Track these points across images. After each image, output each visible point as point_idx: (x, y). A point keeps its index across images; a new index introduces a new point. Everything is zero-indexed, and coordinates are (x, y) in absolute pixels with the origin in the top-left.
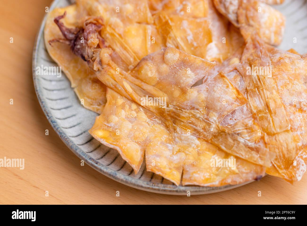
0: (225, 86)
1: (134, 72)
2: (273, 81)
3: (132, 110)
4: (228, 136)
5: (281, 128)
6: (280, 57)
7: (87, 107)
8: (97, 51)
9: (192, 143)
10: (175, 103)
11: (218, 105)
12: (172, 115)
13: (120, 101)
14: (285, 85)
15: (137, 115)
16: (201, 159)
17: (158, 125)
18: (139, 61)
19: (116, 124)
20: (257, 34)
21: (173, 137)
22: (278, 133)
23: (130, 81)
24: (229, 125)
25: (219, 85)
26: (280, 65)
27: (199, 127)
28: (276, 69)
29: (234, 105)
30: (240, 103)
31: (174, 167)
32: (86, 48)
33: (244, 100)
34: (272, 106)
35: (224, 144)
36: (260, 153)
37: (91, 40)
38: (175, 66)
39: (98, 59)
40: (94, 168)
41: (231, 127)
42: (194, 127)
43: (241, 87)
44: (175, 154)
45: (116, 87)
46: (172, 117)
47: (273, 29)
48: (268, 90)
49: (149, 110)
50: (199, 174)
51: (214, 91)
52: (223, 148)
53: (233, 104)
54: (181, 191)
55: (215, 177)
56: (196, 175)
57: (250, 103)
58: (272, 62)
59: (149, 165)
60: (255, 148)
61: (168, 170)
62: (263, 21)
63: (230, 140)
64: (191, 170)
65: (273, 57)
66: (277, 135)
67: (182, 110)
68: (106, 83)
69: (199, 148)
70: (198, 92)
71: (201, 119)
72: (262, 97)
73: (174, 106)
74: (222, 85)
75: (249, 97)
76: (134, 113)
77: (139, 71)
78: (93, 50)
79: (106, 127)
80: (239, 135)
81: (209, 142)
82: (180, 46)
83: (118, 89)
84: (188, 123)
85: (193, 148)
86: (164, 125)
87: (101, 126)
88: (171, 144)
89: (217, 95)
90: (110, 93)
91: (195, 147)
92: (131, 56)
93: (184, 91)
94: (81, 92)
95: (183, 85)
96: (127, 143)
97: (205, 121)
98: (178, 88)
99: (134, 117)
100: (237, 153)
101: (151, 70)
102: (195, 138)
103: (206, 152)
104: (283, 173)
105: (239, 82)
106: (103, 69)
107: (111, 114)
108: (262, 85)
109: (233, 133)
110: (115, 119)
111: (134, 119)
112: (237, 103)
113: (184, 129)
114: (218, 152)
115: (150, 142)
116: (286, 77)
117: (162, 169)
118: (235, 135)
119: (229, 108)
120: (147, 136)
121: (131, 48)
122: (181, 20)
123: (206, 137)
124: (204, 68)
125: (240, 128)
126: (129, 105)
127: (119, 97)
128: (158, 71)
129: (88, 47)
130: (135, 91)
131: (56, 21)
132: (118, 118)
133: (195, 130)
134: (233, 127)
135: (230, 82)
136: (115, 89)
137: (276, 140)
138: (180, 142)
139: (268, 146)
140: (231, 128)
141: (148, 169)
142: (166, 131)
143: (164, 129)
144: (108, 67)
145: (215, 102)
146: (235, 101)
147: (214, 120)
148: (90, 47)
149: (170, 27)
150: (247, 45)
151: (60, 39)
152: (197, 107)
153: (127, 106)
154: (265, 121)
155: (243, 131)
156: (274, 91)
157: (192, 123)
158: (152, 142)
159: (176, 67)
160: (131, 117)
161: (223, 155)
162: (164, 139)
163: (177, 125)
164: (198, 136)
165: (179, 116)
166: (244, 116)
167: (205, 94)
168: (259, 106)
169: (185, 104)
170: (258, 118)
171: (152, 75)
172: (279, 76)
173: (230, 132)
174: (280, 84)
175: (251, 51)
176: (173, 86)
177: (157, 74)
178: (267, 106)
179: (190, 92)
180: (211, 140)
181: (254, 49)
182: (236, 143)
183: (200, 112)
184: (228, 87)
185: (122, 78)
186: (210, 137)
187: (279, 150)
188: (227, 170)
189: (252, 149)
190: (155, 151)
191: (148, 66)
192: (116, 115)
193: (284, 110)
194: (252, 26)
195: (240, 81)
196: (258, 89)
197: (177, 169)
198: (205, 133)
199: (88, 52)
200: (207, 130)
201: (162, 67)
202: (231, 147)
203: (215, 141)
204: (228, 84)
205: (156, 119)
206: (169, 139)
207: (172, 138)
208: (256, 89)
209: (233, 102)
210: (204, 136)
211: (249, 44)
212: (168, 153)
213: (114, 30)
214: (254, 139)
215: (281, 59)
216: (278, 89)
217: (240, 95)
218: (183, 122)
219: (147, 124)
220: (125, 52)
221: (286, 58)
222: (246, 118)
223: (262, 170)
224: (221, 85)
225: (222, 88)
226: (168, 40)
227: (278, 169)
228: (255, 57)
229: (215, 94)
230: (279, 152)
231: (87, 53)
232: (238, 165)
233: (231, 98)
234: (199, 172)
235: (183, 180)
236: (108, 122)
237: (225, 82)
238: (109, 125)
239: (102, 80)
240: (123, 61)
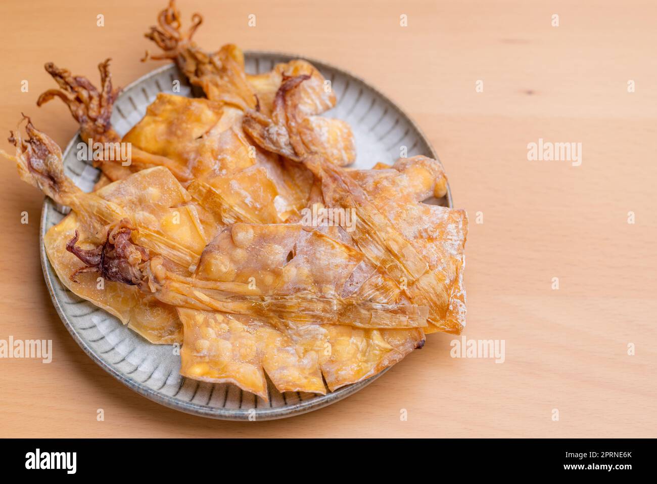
0: (329, 247)
1: (200, 274)
2: (382, 217)
3: (220, 323)
4: (359, 308)
5: (418, 272)
6: (374, 182)
7: (157, 343)
8: (144, 266)
9: (317, 334)
10: (271, 293)
11: (331, 274)
12: (274, 308)
13: (200, 317)
14: (398, 216)
15: (230, 327)
16: (338, 349)
17: (262, 329)
18: (199, 257)
19: (210, 350)
20: (327, 160)
21: (289, 336)
22: (418, 280)
23: (201, 288)
24: (354, 294)
25: (321, 249)
26: (380, 192)
27: (317, 310)
28: (377, 199)
29: (350, 266)
30: (357, 261)
31: (310, 374)
32: (129, 269)
33: (359, 256)
34: (395, 248)
35: (358, 320)
36: (407, 313)
37: (132, 257)
38: (253, 246)
39: (151, 277)
40: (211, 417)
41: (357, 295)
42: (311, 313)
43: (344, 239)
44: (302, 357)
45: (187, 303)
46: (274, 311)
47: (341, 145)
48: (382, 231)
49: (240, 314)
50: (345, 370)
51: (317, 258)
52: (359, 324)
53: (348, 265)
54: (331, 400)
55: (366, 365)
56: (343, 373)
57: (367, 255)
58: (368, 192)
59: (279, 385)
60: (399, 309)
61: (304, 381)
62: (323, 139)
63: (363, 312)
64: (332, 369)
65: (365, 184)
66: (417, 283)
67: (285, 299)
68: (173, 303)
69: (329, 337)
70: (296, 267)
71: (314, 300)
72: (377, 243)
73: (271, 296)
74: (325, 247)
75: (361, 249)
76: (224, 325)
77: (207, 270)
78: (138, 268)
79: (199, 358)
80: (373, 301)
81: (337, 325)
82: (240, 216)
83: (191, 304)
84: (301, 311)
85: (321, 340)
86: (268, 326)
87: (192, 361)
88: (291, 346)
89: (324, 262)
90: (183, 314)
91: (323, 337)
92: (186, 254)
93: (277, 274)
94: (139, 325)
95: (273, 266)
96: (238, 369)
97: (321, 301)
98: (267, 273)
99: (227, 330)
100: (379, 325)
101: (223, 263)
102: (318, 326)
103: (339, 338)
104: (441, 325)
105: (339, 234)
106: (161, 286)
107: (197, 339)
108: (372, 228)
109: (363, 301)
110: (204, 344)
111: (228, 333)
112: (352, 263)
113: (298, 321)
114: (354, 332)
115: (264, 355)
116: (394, 204)
117: (297, 383)
118: (367, 304)
119: (345, 272)
120: (255, 349)
121: (180, 244)
122: (227, 181)
123: (331, 320)
124: (292, 234)
125: (369, 293)
126: (213, 318)
127: (196, 314)
128: (233, 260)
129: (131, 266)
130: (212, 298)
131: (70, 248)
132: (208, 341)
133: (313, 316)
134: (360, 293)
135: (333, 241)
136: (188, 305)
137: (418, 288)
138: (301, 339)
139: (414, 301)
140: (358, 297)
141: (281, 389)
142: (274, 332)
143: (272, 330)
144: (168, 282)
145: (324, 272)
146: (349, 261)
147: (332, 295)
148: (133, 265)
149: (219, 197)
150: (323, 181)
151: (83, 269)
152: (302, 286)
153: (212, 321)
154: (395, 270)
155: (375, 293)
156: (389, 230)
157: (306, 309)
158: (267, 353)
159: (255, 248)
160: (223, 333)
161: (362, 333)
162: (279, 343)
163: (287, 319)
164: (321, 322)
165: (284, 306)
166: (366, 275)
167: (306, 267)
168: (378, 254)
169: (286, 288)
170: (386, 270)
171: (228, 269)
172: (386, 207)
173: (359, 302)
174: (392, 216)
175: (333, 186)
176: (260, 272)
177: (232, 265)
178: (389, 250)
179: (286, 271)
180: (338, 320)
181: (334, 182)
182: (372, 312)
183: (310, 291)
184: (333, 247)
185: (189, 288)
186: (336, 318)
187: (427, 299)
188: (377, 350)
189: (394, 312)
190: (277, 364)
191: (217, 259)
192: (203, 338)
193: (411, 248)
194: (316, 153)
195: (340, 232)
196: (369, 234)
197: (314, 374)
198: (328, 315)
199: (134, 272)
200: (329, 311)
201: (236, 253)
202: (369, 321)
203: (345, 320)
204: (332, 244)
205: (256, 322)
206: (285, 341)
207: (288, 338)
208: (367, 235)
209: (347, 263)
210: (328, 319)
211: (326, 179)
212: (293, 360)
213: (147, 228)
214: (393, 298)
215: (377, 183)
216: (393, 225)
217: (352, 251)
218: (293, 312)
219: (248, 333)
220: (175, 252)
221: (382, 179)
222: (371, 277)
223: (419, 333)
224: (323, 249)
225: (327, 251)
226: (223, 214)
227: (433, 322)
228: (341, 193)
229: (321, 262)
230: (428, 302)
231: (132, 274)
232: (388, 339)
233: (343, 260)
234: (344, 368)
235: (328, 385)
236: (198, 352)
237: (327, 242)
238: (202, 355)
239: (168, 301)
240: (177, 264)
